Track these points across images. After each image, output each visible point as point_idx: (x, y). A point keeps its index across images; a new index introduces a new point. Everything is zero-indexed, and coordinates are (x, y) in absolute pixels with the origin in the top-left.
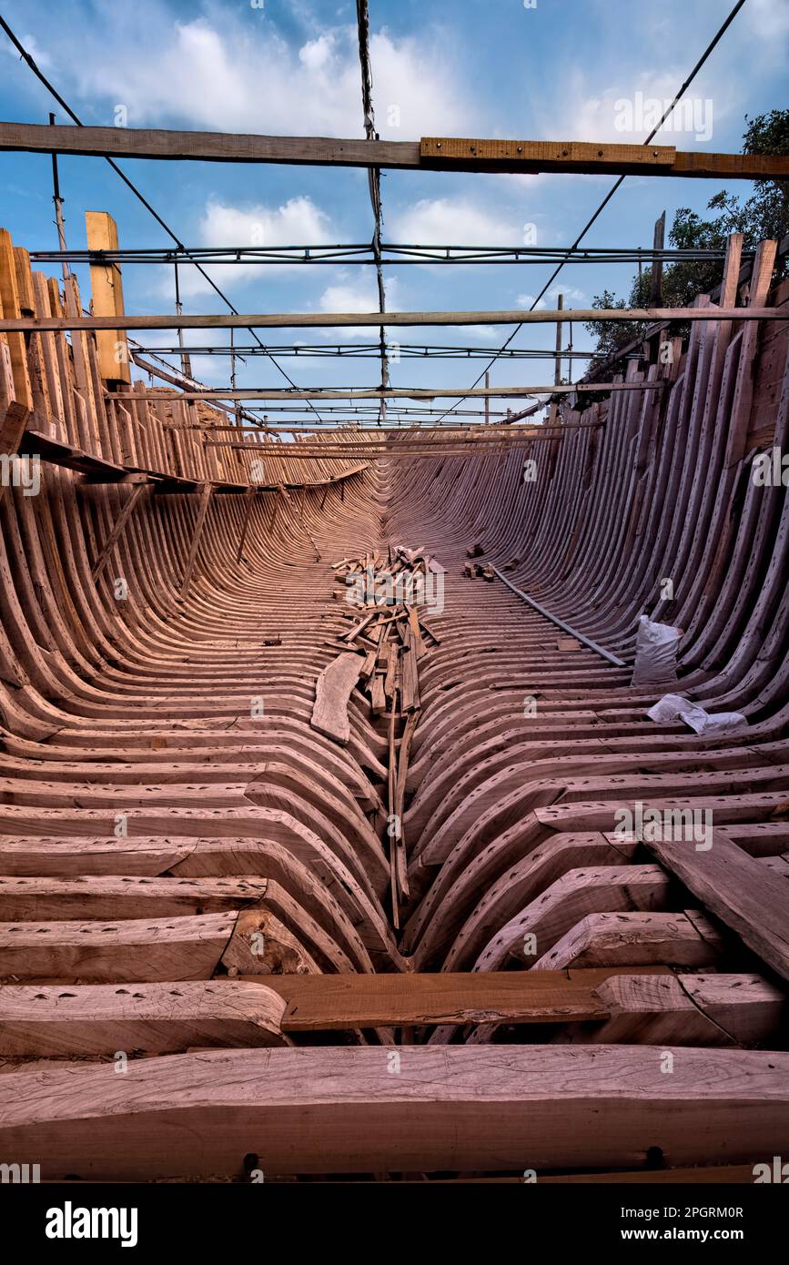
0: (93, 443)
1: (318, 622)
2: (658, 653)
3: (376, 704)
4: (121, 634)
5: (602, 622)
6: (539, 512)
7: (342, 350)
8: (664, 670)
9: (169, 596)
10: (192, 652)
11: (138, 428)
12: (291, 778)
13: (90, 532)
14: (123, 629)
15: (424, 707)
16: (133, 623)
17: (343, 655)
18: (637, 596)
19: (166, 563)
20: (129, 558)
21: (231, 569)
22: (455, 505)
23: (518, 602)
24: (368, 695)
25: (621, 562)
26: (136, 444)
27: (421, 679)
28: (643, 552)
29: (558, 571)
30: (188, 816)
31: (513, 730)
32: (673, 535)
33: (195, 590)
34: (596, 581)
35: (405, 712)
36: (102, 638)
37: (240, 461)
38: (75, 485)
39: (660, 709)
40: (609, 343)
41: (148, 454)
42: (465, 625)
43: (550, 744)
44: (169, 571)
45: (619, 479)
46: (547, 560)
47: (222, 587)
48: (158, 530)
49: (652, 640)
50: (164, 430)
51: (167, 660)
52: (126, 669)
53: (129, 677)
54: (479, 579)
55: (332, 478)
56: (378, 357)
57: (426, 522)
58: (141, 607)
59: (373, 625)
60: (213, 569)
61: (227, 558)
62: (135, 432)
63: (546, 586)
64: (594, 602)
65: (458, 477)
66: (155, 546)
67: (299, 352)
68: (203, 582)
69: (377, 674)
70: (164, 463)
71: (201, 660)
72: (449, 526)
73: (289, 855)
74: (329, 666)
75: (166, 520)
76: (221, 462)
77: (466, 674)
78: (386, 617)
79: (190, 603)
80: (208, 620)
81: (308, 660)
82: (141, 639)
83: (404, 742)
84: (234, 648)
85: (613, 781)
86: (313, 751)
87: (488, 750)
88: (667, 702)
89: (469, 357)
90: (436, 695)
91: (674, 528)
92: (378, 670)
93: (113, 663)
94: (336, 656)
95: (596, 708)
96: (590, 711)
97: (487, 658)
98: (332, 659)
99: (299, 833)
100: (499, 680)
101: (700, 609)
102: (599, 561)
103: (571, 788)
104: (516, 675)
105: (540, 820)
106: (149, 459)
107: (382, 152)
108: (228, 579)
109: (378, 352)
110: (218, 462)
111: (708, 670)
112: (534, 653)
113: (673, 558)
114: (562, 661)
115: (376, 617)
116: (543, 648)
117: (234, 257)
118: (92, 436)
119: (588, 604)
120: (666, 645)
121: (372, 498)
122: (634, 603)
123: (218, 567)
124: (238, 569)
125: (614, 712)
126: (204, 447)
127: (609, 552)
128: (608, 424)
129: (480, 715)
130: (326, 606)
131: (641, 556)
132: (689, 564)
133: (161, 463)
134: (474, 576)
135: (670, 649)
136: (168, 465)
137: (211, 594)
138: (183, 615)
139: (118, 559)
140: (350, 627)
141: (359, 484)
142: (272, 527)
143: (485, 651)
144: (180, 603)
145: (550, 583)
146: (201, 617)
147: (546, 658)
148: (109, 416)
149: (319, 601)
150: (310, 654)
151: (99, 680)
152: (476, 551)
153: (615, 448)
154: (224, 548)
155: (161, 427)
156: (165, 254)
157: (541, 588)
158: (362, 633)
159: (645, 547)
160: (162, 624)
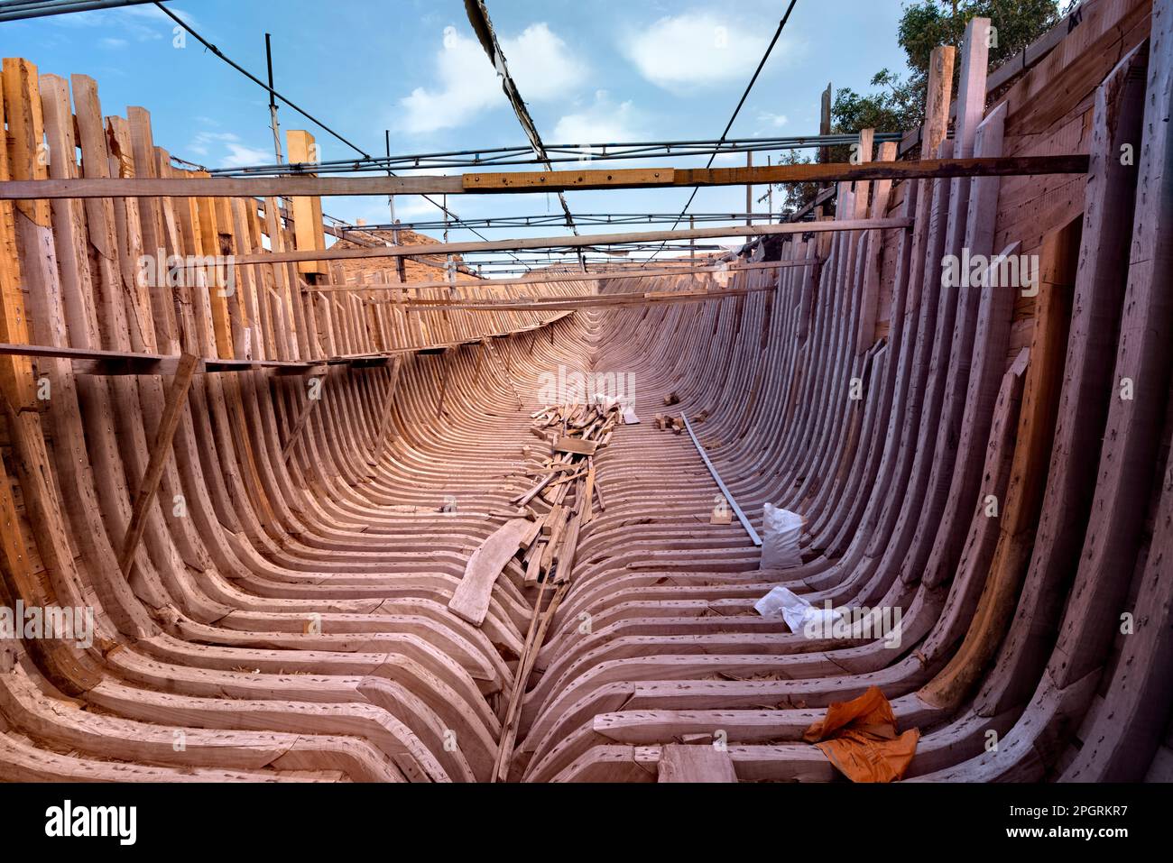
0: (288, 334)
1: (500, 483)
2: (782, 540)
3: (529, 577)
4: (308, 505)
5: (762, 491)
6: (728, 364)
7: (530, 220)
8: (788, 556)
9: (362, 461)
10: (373, 519)
11: (336, 309)
12: (406, 670)
13: (283, 416)
14: (311, 502)
15: (572, 580)
16: (321, 493)
17: (511, 522)
18: (792, 467)
19: (361, 428)
20: (323, 432)
21: (430, 424)
22: (659, 348)
23: (696, 460)
24: (525, 566)
25: (785, 429)
26: (334, 324)
27: (579, 548)
28: (800, 422)
29: (738, 428)
30: (300, 711)
31: (622, 621)
32: (821, 411)
33: (389, 451)
34: (765, 445)
35: (555, 584)
36: (288, 513)
37: (445, 318)
38: (270, 378)
39: (767, 602)
40: (796, 198)
41: (346, 331)
42: (635, 489)
43: (647, 640)
44: (364, 436)
45: (786, 345)
46: (731, 414)
47: (419, 445)
48: (355, 400)
49: (775, 527)
50: (364, 305)
51: (349, 529)
52: (308, 543)
53: (308, 550)
54: (668, 431)
55: (541, 324)
56: (564, 225)
57: (632, 365)
58: (332, 476)
59: (552, 484)
60: (412, 427)
61: (427, 415)
62: (332, 314)
63: (726, 442)
64: (761, 467)
65: (662, 320)
66: (350, 415)
67: (491, 224)
68: (400, 442)
69: (540, 542)
70: (363, 336)
71: (378, 529)
72: (652, 370)
73: (370, 754)
74: (493, 536)
75: (364, 389)
76: (425, 322)
77: (614, 548)
78: (568, 475)
79: (384, 466)
80: (398, 482)
81: (473, 529)
82: (327, 509)
83: (545, 617)
84: (412, 515)
85: (680, 687)
86: (443, 636)
87: (598, 639)
88: (776, 595)
89: (650, 222)
90: (585, 568)
91: (822, 405)
92: (543, 538)
93: (296, 536)
94: (505, 522)
95: (711, 597)
96: (703, 601)
97: (638, 531)
98: (498, 527)
99: (389, 730)
100: (639, 558)
101: (834, 492)
102: (769, 423)
103: (639, 693)
104: (657, 553)
105: (595, 728)
106: (347, 336)
107: (434, 185)
108: (426, 436)
109: (564, 221)
110: (421, 322)
111: (831, 558)
112: (686, 525)
113: (820, 434)
114: (708, 536)
115: (558, 474)
116: (698, 520)
117: (413, 164)
118: (288, 328)
119: (755, 468)
120: (790, 531)
121: (583, 339)
122: (790, 473)
123: (417, 424)
124: (437, 424)
125: (726, 602)
126: (407, 312)
127: (777, 416)
128: (779, 288)
129: (606, 599)
130: (512, 463)
131: (799, 426)
132: (830, 443)
133: (360, 336)
134: (663, 427)
135: (792, 537)
136: (367, 337)
137: (406, 453)
138: (373, 478)
139: (311, 435)
140: (529, 488)
141: (570, 325)
142: (477, 376)
143: (642, 522)
144: (372, 466)
145: (730, 440)
146: (391, 480)
147: (693, 533)
148: (306, 306)
149: (508, 458)
150: (478, 522)
151: (280, 555)
152: (672, 399)
153: (784, 313)
154: (424, 404)
155: (361, 303)
156: (354, 164)
157: (723, 444)
158: (540, 494)
159: (801, 418)
160: (351, 490)
